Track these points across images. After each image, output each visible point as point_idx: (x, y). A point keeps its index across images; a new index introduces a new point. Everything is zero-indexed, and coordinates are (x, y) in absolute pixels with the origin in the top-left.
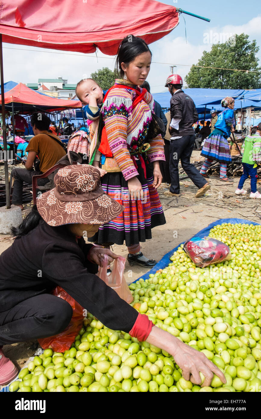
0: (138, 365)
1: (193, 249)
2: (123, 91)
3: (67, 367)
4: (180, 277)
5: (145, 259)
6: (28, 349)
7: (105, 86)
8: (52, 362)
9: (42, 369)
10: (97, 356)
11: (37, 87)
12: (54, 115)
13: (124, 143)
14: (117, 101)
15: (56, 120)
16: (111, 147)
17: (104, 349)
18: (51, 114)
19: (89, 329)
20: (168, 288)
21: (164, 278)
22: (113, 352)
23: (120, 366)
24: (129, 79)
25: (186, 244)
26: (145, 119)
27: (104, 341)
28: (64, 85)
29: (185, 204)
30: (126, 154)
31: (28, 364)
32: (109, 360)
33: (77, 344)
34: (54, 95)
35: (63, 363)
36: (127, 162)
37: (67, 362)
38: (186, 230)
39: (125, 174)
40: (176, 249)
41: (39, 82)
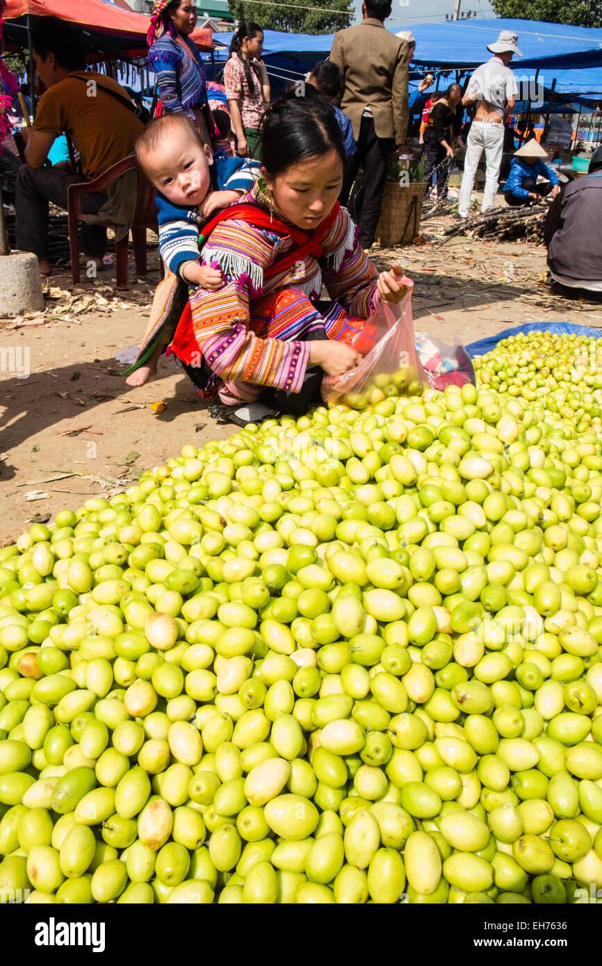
12: (139, 67)
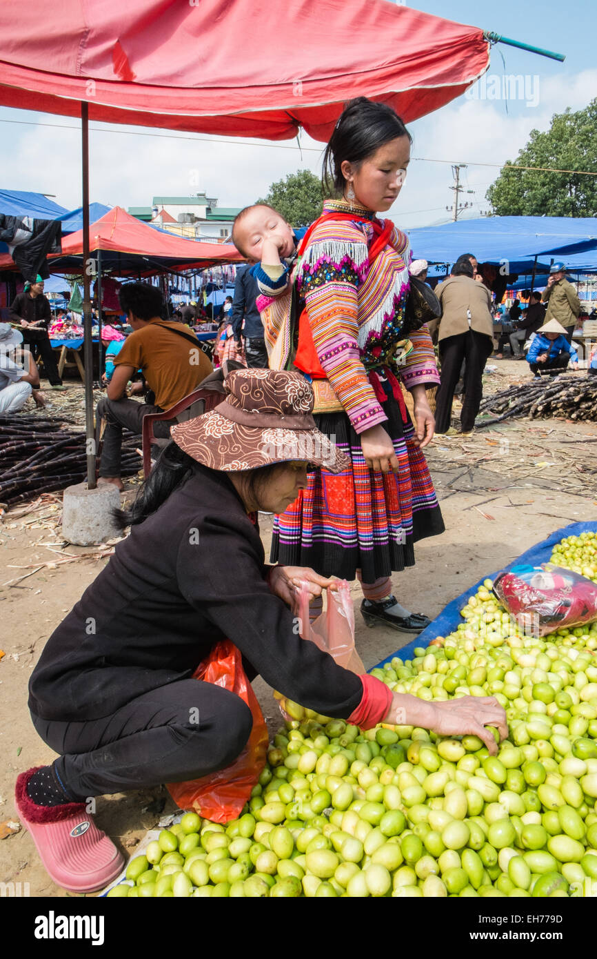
0: (404, 863)
1: (516, 592)
2: (345, 226)
3: (235, 859)
4: (489, 658)
5: (404, 611)
6: (144, 810)
7: (302, 212)
8: (199, 845)
9: (179, 859)
10: (306, 837)
11: (151, 215)
12: (187, 278)
13: (353, 347)
14: (334, 250)
15: (193, 289)
16: (321, 357)
17: (320, 821)
18: (182, 276)
19: (282, 772)
20: (463, 682)
21: (449, 659)
22: (341, 829)
23: (360, 864)
24: (358, 200)
25: (500, 579)
26: (396, 289)
27: (318, 802)
28: (208, 210)
29: (491, 485)
30: (358, 372)
31: (145, 847)
32: (333, 849)
33: (256, 804)
34: (186, 233)
35: (227, 848)
36: (362, 391)
37: (234, 848)
38: (494, 546)
39: (356, 419)
40: (473, 591)
41: (154, 204)
